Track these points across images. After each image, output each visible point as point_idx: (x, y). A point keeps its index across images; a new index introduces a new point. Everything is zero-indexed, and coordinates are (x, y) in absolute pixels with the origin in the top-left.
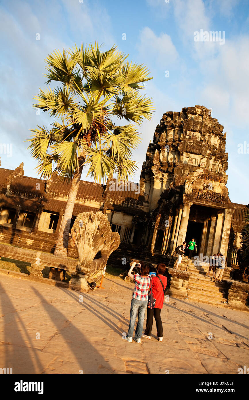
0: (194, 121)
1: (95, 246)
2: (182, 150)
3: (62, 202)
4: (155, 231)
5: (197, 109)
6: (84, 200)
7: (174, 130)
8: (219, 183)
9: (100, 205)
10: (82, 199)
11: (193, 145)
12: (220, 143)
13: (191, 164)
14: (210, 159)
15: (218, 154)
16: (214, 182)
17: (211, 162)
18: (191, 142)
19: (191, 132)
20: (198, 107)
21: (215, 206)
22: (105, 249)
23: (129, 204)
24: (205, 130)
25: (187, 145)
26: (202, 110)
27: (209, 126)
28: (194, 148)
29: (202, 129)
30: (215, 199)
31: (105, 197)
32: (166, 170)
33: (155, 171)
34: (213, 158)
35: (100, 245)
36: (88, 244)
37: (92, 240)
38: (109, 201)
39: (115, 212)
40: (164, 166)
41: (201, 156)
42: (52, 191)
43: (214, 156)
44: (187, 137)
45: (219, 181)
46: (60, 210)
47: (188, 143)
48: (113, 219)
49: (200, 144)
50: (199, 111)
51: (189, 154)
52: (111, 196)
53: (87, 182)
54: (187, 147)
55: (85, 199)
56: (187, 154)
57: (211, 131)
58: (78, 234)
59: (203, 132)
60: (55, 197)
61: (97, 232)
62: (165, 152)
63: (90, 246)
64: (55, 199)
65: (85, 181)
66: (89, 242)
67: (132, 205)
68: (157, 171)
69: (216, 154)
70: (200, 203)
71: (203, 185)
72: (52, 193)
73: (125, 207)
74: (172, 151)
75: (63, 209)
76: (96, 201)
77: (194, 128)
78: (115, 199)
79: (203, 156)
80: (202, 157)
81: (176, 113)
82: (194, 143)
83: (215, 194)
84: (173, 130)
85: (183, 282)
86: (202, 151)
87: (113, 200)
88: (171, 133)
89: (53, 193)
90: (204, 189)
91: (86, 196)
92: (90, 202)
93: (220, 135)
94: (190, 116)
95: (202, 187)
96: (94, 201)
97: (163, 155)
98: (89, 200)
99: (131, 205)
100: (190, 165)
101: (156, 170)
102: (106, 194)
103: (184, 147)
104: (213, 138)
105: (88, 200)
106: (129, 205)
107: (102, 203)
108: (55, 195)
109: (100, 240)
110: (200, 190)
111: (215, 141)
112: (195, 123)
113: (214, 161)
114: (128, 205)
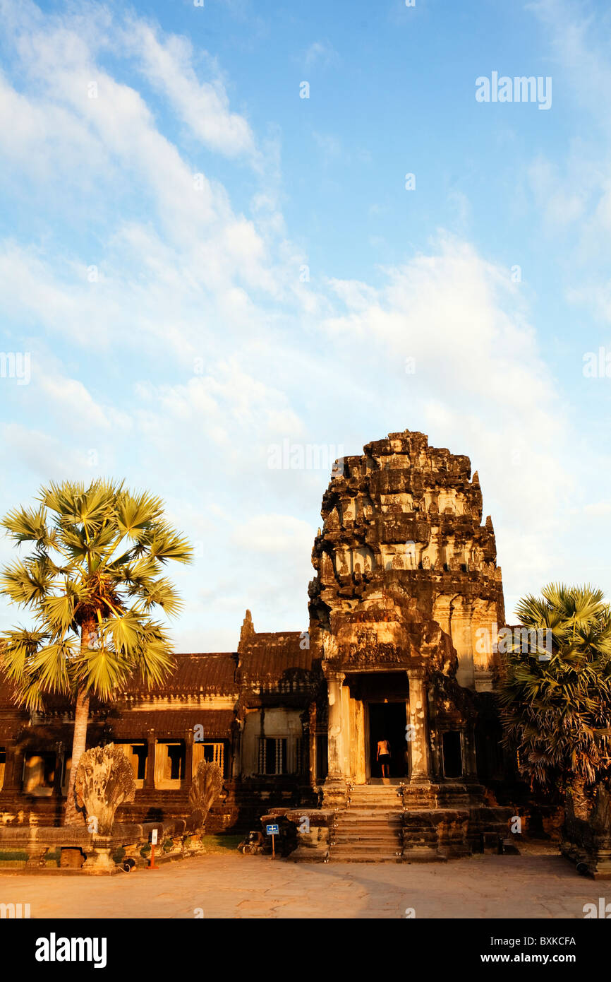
0: (390, 471)
1: (109, 799)
2: (376, 542)
3: (152, 712)
4: (312, 741)
5: (392, 443)
6: (197, 698)
7: (355, 499)
8: (385, 623)
9: (233, 700)
10: (192, 696)
11: (396, 524)
12: (468, 498)
13: (399, 568)
14: (445, 543)
15: (459, 528)
16: (375, 624)
17: (450, 550)
18: (391, 519)
19: (390, 496)
20: (394, 436)
21: (385, 670)
22: (128, 800)
23: (294, 684)
24: (417, 485)
25: (384, 528)
26: (404, 442)
27: (426, 473)
28: (399, 531)
29: (411, 484)
30: (383, 656)
31: (240, 682)
32: (350, 592)
33: (330, 600)
34: (451, 540)
35: (118, 797)
36: (99, 799)
37: (103, 792)
38: (250, 689)
39: (268, 711)
40: (346, 584)
41: (419, 543)
42: (126, 693)
43: (450, 534)
44: (385, 509)
45: (385, 619)
46: (147, 733)
47: (385, 523)
48: (265, 726)
49: (411, 519)
50: (398, 446)
51: (393, 546)
52: (250, 676)
53: (199, 655)
54: (384, 532)
55: (198, 695)
56: (389, 548)
57: (433, 483)
58: (84, 785)
59: (413, 491)
60: (134, 705)
61: (111, 777)
62: (346, 552)
63: (102, 801)
64: (135, 709)
65: (195, 655)
66: (99, 794)
67: (301, 685)
68: (334, 598)
69: (453, 531)
70: (356, 671)
71: (356, 635)
72: (127, 699)
73: (286, 694)
74: (358, 548)
75: (152, 730)
76: (222, 695)
77: (391, 486)
78: (261, 682)
79: (423, 543)
80: (422, 546)
81: (354, 460)
82: (396, 520)
83: (382, 647)
84: (352, 499)
85: (319, 830)
86: (418, 532)
87: (258, 684)
88: (351, 508)
89: (129, 698)
90: (359, 643)
91: (199, 688)
92: (211, 700)
93: (456, 485)
94: (380, 460)
95: (354, 639)
96: (218, 695)
97: (342, 561)
98: (207, 695)
99: (298, 687)
100: (398, 571)
101: (331, 597)
102: (240, 675)
103: (377, 536)
104: (445, 496)
105: (205, 696)
106: (294, 688)
107: (237, 697)
108: (134, 701)
109: (117, 789)
110: (352, 645)
111: (450, 499)
112: (394, 475)
113: (456, 545)
114: (291, 687)
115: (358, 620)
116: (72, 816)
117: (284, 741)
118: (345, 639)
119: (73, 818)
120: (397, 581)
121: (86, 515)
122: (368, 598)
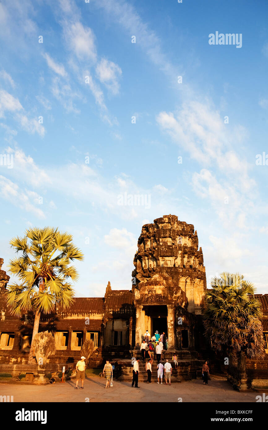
0: (163, 229)
1: (45, 353)
2: (158, 256)
3: (71, 320)
5: (164, 219)
6: (88, 315)
7: (150, 240)
8: (159, 286)
9: (102, 316)
10: (87, 314)
11: (165, 249)
12: (193, 240)
13: (166, 266)
14: (184, 257)
15: (189, 251)
16: (155, 286)
17: (186, 260)
18: (163, 247)
19: (163, 239)
20: (165, 216)
21: (159, 304)
22: (52, 354)
23: (126, 310)
24: (173, 235)
25: (161, 251)
26: (169, 218)
27: (177, 230)
28: (167, 252)
29: (171, 234)
30: (158, 299)
31: (105, 309)
32: (148, 275)
33: (140, 278)
34: (186, 256)
35: (49, 352)
36: (41, 353)
37: (43, 350)
38: (109, 312)
39: (115, 320)
40: (146, 272)
41: (174, 257)
42: (61, 312)
43: (186, 254)
44: (161, 244)
45: (159, 285)
46: (69, 328)
47: (161, 249)
48: (114, 327)
49: (171, 248)
50: (166, 220)
51: (164, 258)
52: (109, 307)
53: (90, 298)
54: (161, 252)
55: (89, 314)
56: (163, 258)
57: (180, 234)
58: (35, 347)
59: (172, 237)
60: (65, 317)
61: (46, 344)
62: (146, 260)
63: (42, 354)
64: (65, 319)
65: (88, 298)
66: (41, 351)
67: (128, 310)
68: (142, 277)
69: (187, 253)
70: (147, 305)
71: (148, 290)
72: (62, 315)
73: (123, 314)
74: (151, 258)
75: (71, 327)
76: (98, 314)
77: (163, 235)
78: (113, 309)
79: (175, 257)
80: (175, 258)
81: (150, 225)
82: (165, 248)
83: (157, 295)
84: (149, 240)
85: (130, 368)
86: (173, 253)
87: (112, 310)
88: (149, 243)
89: (63, 314)
90: (149, 294)
91: (89, 311)
92: (94, 315)
93: (188, 235)
94: (160, 225)
95: (146, 292)
96: (97, 314)
97: (145, 263)
98: (92, 314)
99: (127, 311)
100: (166, 267)
101: (140, 277)
102: (105, 306)
103: (158, 254)
104: (184, 239)
105: (91, 314)
106: (126, 312)
107: (103, 315)
108: (65, 315)
109: (48, 349)
110: (146, 295)
111: (186, 240)
112: (165, 231)
113: (188, 258)
114: (124, 311)
115: (148, 285)
116: (31, 360)
117: (121, 332)
118: (143, 292)
119: (31, 361)
120: (165, 271)
121: (43, 240)
122: (153, 277)
